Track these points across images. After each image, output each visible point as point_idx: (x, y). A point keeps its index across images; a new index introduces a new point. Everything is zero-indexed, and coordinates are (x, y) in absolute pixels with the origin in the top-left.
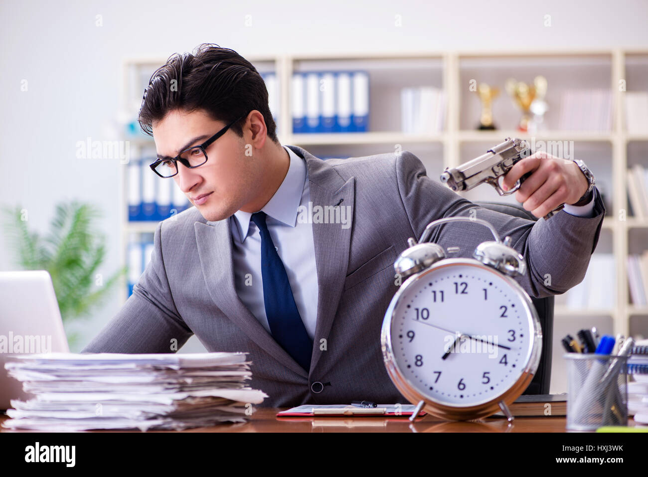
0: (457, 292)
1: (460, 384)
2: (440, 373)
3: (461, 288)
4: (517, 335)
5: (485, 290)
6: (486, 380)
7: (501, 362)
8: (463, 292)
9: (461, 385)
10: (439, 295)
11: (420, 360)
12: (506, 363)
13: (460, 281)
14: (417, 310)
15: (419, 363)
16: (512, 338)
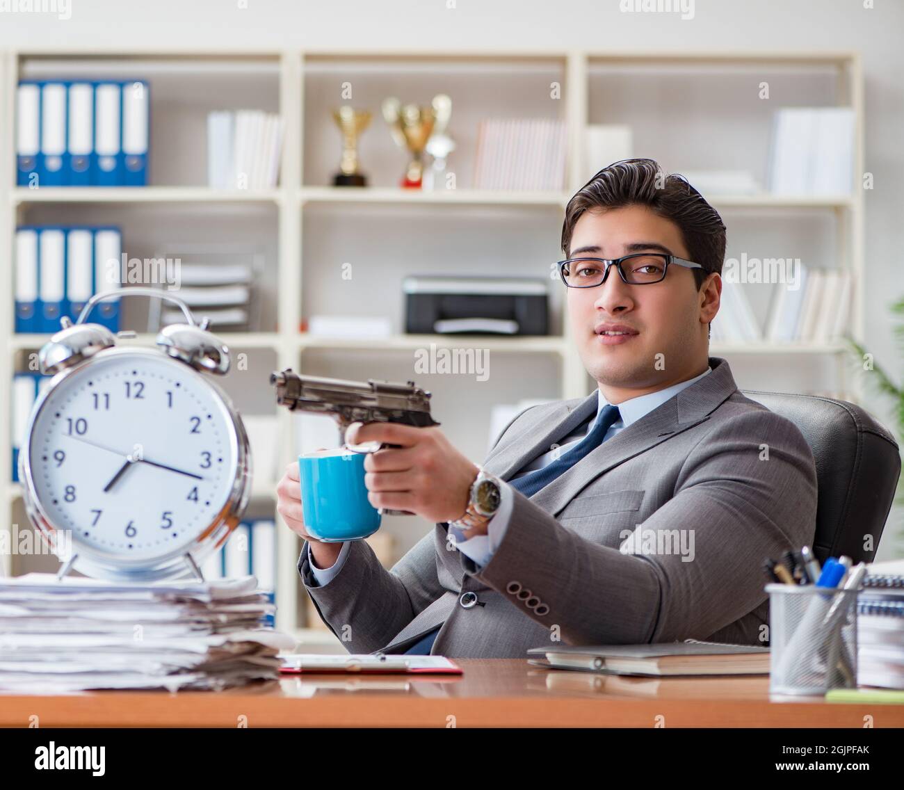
0: (128, 395)
1: (129, 527)
2: (99, 512)
3: (134, 390)
4: (214, 460)
5: (170, 394)
6: (166, 523)
7: (189, 498)
8: (138, 396)
9: (130, 529)
10: (102, 400)
11: (72, 493)
12: (196, 499)
13: (133, 380)
14: (70, 420)
15: (70, 497)
16: (206, 464)
